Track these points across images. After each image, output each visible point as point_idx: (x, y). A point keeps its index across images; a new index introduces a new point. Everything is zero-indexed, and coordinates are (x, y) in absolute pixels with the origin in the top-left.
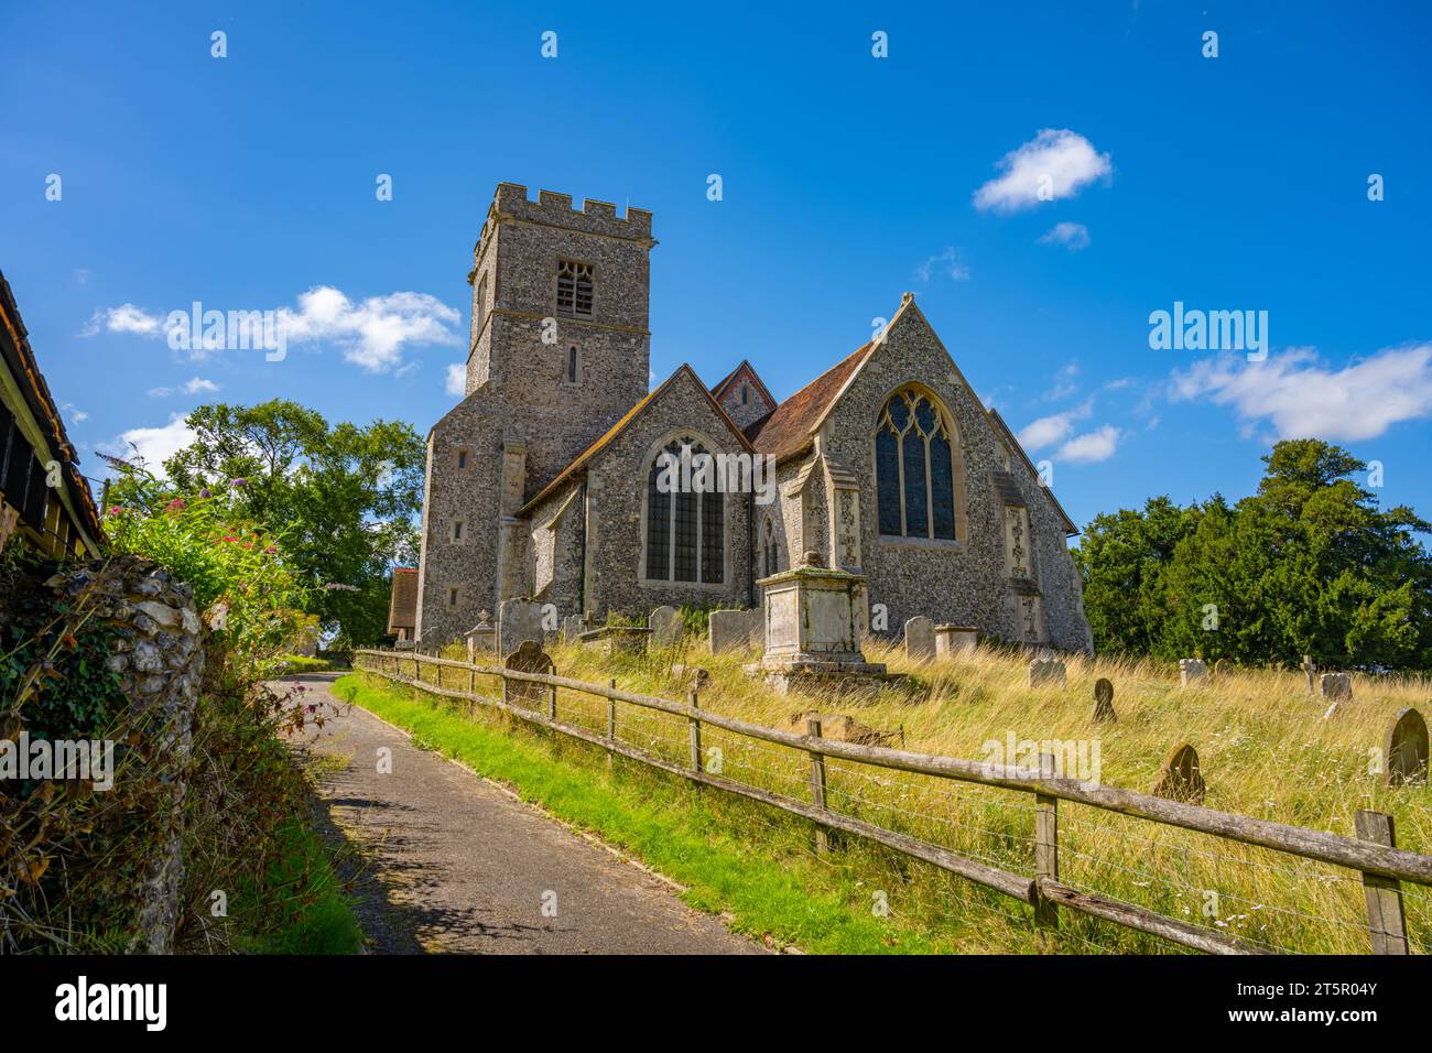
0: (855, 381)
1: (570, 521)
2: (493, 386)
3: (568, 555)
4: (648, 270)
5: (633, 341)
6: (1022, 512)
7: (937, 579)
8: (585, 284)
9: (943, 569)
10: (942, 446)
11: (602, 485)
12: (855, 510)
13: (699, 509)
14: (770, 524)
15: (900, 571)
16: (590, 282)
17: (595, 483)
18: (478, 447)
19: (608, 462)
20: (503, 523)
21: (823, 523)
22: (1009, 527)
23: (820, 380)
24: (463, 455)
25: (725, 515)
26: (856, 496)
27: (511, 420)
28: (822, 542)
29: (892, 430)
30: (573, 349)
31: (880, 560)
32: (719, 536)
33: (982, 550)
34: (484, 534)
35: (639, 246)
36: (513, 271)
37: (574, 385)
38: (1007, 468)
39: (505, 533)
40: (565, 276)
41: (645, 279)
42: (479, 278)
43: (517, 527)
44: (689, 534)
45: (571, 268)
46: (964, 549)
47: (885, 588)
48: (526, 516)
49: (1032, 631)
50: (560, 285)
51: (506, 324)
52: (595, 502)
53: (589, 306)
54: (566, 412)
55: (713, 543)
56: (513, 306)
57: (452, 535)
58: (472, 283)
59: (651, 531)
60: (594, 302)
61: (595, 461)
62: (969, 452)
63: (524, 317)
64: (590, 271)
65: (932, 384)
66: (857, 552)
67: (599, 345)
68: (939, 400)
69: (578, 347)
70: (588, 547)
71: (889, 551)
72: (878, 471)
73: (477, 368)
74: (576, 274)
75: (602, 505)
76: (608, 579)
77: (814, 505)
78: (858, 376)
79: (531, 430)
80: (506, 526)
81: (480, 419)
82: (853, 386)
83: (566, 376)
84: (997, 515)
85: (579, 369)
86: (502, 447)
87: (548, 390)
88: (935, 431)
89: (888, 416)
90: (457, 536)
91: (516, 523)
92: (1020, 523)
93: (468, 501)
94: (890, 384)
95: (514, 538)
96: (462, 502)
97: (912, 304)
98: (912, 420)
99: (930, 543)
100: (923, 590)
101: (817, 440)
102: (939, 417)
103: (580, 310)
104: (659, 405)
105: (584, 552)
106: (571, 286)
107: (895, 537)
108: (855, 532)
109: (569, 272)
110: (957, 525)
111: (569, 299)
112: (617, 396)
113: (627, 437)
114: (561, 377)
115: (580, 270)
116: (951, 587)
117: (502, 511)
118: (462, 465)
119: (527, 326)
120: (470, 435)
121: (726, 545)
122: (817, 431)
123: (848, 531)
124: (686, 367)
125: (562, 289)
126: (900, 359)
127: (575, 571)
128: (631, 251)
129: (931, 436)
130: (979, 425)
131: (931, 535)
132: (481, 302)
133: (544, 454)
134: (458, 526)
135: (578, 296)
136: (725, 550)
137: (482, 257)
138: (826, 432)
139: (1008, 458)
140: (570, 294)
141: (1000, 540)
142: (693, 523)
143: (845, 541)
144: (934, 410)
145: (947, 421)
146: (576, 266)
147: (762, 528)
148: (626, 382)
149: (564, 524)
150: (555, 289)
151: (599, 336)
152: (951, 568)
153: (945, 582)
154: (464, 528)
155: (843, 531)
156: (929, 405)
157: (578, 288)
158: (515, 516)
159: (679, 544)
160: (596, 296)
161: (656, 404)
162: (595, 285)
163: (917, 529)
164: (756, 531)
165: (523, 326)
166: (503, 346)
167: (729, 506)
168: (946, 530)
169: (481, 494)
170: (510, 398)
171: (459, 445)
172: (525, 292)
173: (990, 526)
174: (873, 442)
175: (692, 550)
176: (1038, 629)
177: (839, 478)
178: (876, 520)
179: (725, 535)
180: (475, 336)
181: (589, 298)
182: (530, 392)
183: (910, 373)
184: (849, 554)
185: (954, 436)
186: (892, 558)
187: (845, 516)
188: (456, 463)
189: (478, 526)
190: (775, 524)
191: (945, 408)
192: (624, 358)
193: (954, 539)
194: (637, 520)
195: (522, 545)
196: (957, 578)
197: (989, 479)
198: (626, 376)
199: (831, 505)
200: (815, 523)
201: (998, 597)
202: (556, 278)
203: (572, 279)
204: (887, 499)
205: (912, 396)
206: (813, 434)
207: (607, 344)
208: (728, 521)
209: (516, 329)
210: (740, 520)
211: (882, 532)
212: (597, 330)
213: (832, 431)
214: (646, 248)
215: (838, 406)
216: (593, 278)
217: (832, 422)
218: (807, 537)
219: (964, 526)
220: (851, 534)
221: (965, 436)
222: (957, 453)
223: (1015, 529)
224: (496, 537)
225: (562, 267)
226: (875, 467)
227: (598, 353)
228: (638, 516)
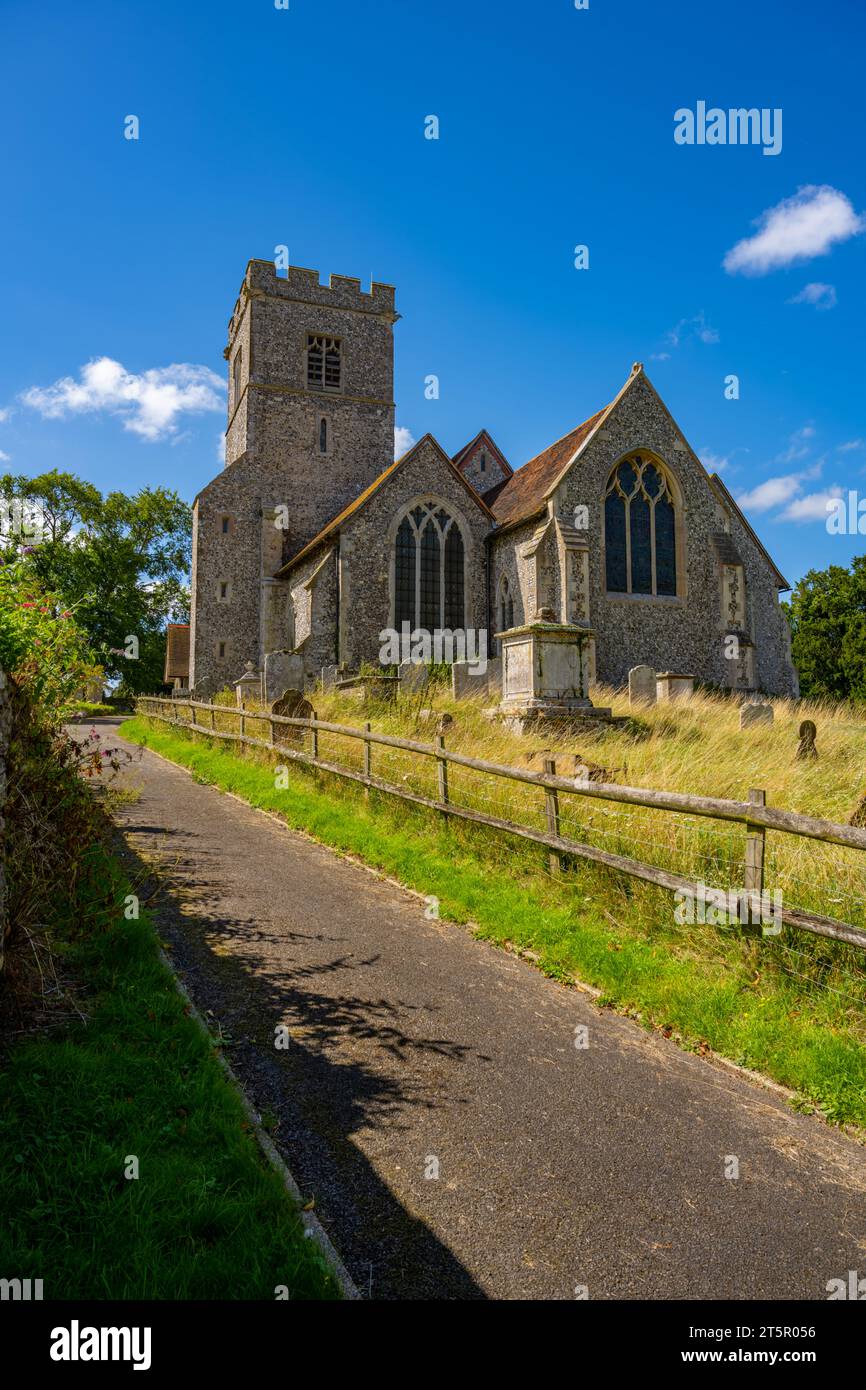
0: (587, 449)
1: (325, 581)
2: (250, 456)
3: (323, 612)
4: (392, 343)
5: (379, 412)
6: (739, 569)
7: (658, 631)
8: (333, 358)
9: (664, 622)
10: (666, 509)
11: (353, 548)
12: (585, 569)
13: (442, 569)
14: (506, 583)
15: (625, 625)
16: (338, 356)
17: (347, 546)
18: (238, 513)
19: (359, 526)
20: (264, 583)
21: (556, 581)
22: (726, 585)
23: (553, 448)
24: (225, 522)
25: (465, 574)
26: (585, 556)
27: (268, 488)
28: (554, 599)
29: (620, 495)
30: (324, 421)
31: (607, 615)
32: (460, 594)
33: (701, 604)
34: (248, 593)
35: (382, 320)
36: (266, 347)
37: (325, 454)
38: (726, 530)
39: (266, 592)
40: (314, 350)
41: (389, 352)
42: (234, 353)
43: (277, 587)
44: (433, 593)
45: (320, 342)
46: (684, 605)
47: (612, 640)
48: (285, 577)
49: (744, 678)
50: (310, 359)
51: (261, 397)
52: (347, 563)
53: (337, 379)
54: (318, 481)
55: (454, 600)
56: (266, 380)
57: (218, 594)
58: (227, 358)
59: (398, 589)
60: (342, 375)
61: (347, 525)
62: (691, 514)
63: (277, 391)
64: (337, 344)
65: (658, 451)
66: (586, 608)
67: (347, 417)
68: (664, 465)
69: (328, 419)
70: (341, 604)
71: (615, 607)
72: (606, 533)
73: (235, 440)
74: (324, 349)
75: (353, 566)
76: (360, 633)
77: (547, 565)
78: (589, 443)
79: (286, 498)
80: (269, 586)
81: (240, 488)
82: (584, 453)
83: (317, 447)
84: (716, 573)
85: (329, 439)
86: (261, 514)
87: (303, 459)
88: (660, 494)
89: (617, 482)
90: (223, 595)
91: (275, 583)
92: (736, 580)
93: (231, 563)
94: (619, 451)
95: (274, 597)
96: (226, 565)
97: (641, 374)
98: (639, 484)
99: (654, 599)
100: (646, 642)
101: (550, 504)
102: (664, 482)
103: (328, 382)
104: (405, 473)
105: (338, 609)
106: (320, 360)
107: (621, 594)
108: (585, 589)
109: (318, 346)
110: (678, 583)
111: (318, 372)
112: (365, 465)
113: (375, 503)
114: (313, 447)
115: (328, 344)
116: (671, 639)
117: (262, 572)
118: (225, 531)
119: (281, 399)
120: (231, 503)
121: (466, 602)
122: (551, 496)
123: (578, 588)
124: (429, 437)
125: (311, 363)
126: (629, 427)
127: (330, 626)
128: (375, 325)
129: (656, 499)
130: (702, 489)
131: (654, 591)
132: (237, 377)
133: (299, 519)
134: (224, 587)
135: (327, 370)
136: (466, 606)
137: (236, 333)
138: (559, 498)
139: (727, 520)
140: (320, 368)
141: (717, 595)
142: (436, 582)
143: (575, 598)
144: (659, 475)
145: (671, 486)
146: (324, 341)
147: (499, 586)
148: (374, 451)
149: (320, 584)
150: (306, 366)
151: (348, 408)
152: (671, 621)
153: (666, 634)
154: (229, 588)
155: (574, 589)
156: (656, 470)
157: (327, 362)
158: (275, 576)
159: (424, 602)
160: (344, 370)
161: (401, 473)
162: (343, 359)
163: (641, 586)
164: (494, 589)
165: (276, 398)
166: (258, 420)
167: (469, 566)
168: (668, 587)
169: (242, 557)
170: (266, 467)
171: (221, 512)
172: (278, 367)
173: (708, 582)
174: (603, 506)
175: (436, 607)
176: (749, 676)
177: (570, 540)
178: (604, 579)
179: (465, 593)
180: (232, 409)
181: (338, 372)
182: (285, 462)
183: (637, 440)
184: (578, 610)
185: (678, 500)
186: (618, 613)
187: (576, 575)
188: (220, 528)
189: (241, 586)
190: (511, 582)
191: (670, 473)
192: (371, 429)
193: (675, 595)
194: (386, 580)
195: (282, 603)
196: (676, 630)
197: (709, 540)
198: (373, 446)
199: (562, 565)
200: (548, 582)
201: (714, 647)
202: (305, 353)
203: (321, 353)
204: (614, 559)
205: (640, 461)
206: (547, 499)
207: (355, 415)
208: (468, 580)
209: (270, 402)
210: (479, 579)
211: (609, 589)
212: (345, 402)
213: (564, 497)
214: (389, 322)
215: (570, 472)
216: (340, 352)
217: (564, 488)
218: (541, 595)
219: (684, 583)
220: (581, 592)
221: (688, 499)
222: (680, 516)
223: (731, 586)
224: (258, 596)
225: (311, 341)
226: (603, 529)
227: (346, 423)
228: (386, 576)
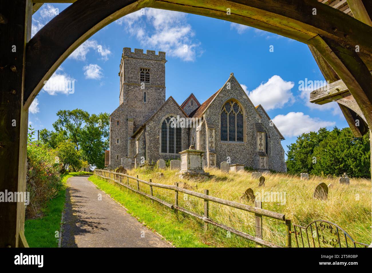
0: (215, 99)
1: (142, 138)
2: (125, 104)
3: (142, 147)
4: (165, 69)
5: (161, 89)
6: (263, 134)
7: (237, 152)
8: (148, 74)
9: (239, 150)
10: (241, 116)
11: (149, 129)
12: (214, 134)
13: (175, 135)
14: (193, 138)
15: (226, 150)
16: (149, 74)
17: (148, 128)
18: (122, 120)
19: (151, 123)
20: (128, 139)
21: (205, 138)
22: (258, 138)
24: (118, 122)
25: (182, 136)
26: (214, 130)
27: (129, 113)
28: (205, 143)
29: (226, 112)
30: (145, 93)
31: (221, 147)
32: (180, 142)
33: (251, 144)
34: (124, 142)
35: (162, 62)
36: (128, 72)
37: (145, 102)
38: (260, 122)
39: (129, 141)
40: (142, 72)
41: (164, 72)
42: (121, 74)
43: (132, 140)
44: (172, 141)
45: (144, 70)
46: (245, 144)
47: (222, 155)
48: (134, 137)
49: (263, 166)
50: (141, 75)
51: (127, 87)
52: (148, 133)
53: (149, 81)
54: (143, 110)
55: (179, 143)
56: (129, 82)
57: (116, 142)
58: (119, 76)
59: (162, 140)
60: (150, 79)
61: (148, 123)
62: (248, 118)
63: (132, 85)
64: (149, 71)
65: (238, 99)
66: (214, 145)
67: (152, 91)
68: (240, 104)
69: (146, 92)
70: (146, 144)
71: (223, 145)
72: (221, 124)
73: (121, 99)
74: (145, 72)
75: (150, 134)
76: (152, 153)
77: (203, 133)
78: (216, 98)
79: (135, 115)
80: (129, 140)
81: (122, 113)
82: (214, 100)
83: (143, 100)
84: (256, 134)
85: (147, 98)
86: (128, 120)
87: (139, 104)
88: (238, 112)
89: (225, 108)
90: (118, 142)
91: (132, 139)
92: (262, 137)
93: (120, 134)
94: (225, 99)
95: (131, 143)
96: (118, 134)
97: (233, 76)
98: (232, 109)
99: (236, 143)
100: (233, 155)
101: (204, 116)
102: (240, 108)
103: (146, 82)
104: (164, 108)
105: (145, 146)
106: (144, 75)
107: (225, 141)
108: (213, 140)
109: (143, 71)
110: (244, 138)
111: (143, 79)
112: (157, 105)
113: (155, 116)
114: (142, 100)
115: (146, 71)
116: (241, 154)
117: (128, 136)
118: (118, 125)
119: (133, 87)
120: (119, 117)
121: (182, 144)
122: (204, 113)
123: (211, 140)
124: (171, 97)
125: (141, 76)
126: (229, 92)
127: (144, 151)
128: (160, 64)
129: (237, 114)
130: (252, 110)
131: (236, 140)
132: (121, 81)
133: (138, 121)
134: (118, 140)
135: (146, 78)
136: (182, 145)
137: (121, 68)
138: (207, 114)
139: (260, 119)
140: (144, 78)
141: (256, 141)
142: (173, 138)
143: (211, 142)
144: (238, 106)
145: (242, 108)
146: (145, 70)
147: (191, 139)
148: (160, 101)
149: (140, 139)
150: (140, 76)
151: (152, 89)
152: (241, 149)
153: (239, 153)
154: (119, 140)
155: (210, 140)
156: (237, 105)
157: (146, 76)
158: (131, 137)
159: (170, 144)
160: (151, 78)
162: (150, 74)
163: (232, 139)
165: (131, 87)
166: (127, 93)
167: (183, 134)
168: (240, 139)
169: (123, 132)
170: (129, 107)
171: (117, 119)
172: (132, 78)
173: (254, 138)
174: (220, 116)
175: (173, 145)
176: (265, 165)
177: (209, 126)
178: (220, 137)
179: (182, 141)
180: (121, 90)
181: (149, 78)
182: (134, 105)
183: (231, 96)
184: (211, 146)
185: (244, 113)
186: (224, 147)
187: (211, 136)
188: (116, 124)
189: (123, 140)
190: (194, 138)
191: (242, 105)
192: (159, 94)
193: (243, 141)
194: (159, 138)
195: (133, 145)
196: (243, 152)
197: (254, 125)
198: (159, 99)
199: (207, 133)
200: (203, 138)
201: (255, 157)
202: (140, 73)
203: (144, 73)
204: (223, 131)
205: (232, 103)
206: (203, 114)
207: (154, 91)
208: (183, 137)
209: (130, 88)
210: (186, 137)
211: (222, 140)
212: (151, 87)
213: (208, 113)
214: (164, 63)
215: (210, 106)
216: (150, 73)
217: (208, 111)
218: (200, 142)
219: (246, 138)
220: (212, 141)
221: (247, 113)
222: (245, 118)
223: (260, 138)
224: (127, 142)
225: (141, 70)
226: (220, 122)
227: (152, 93)
228: (159, 137)
